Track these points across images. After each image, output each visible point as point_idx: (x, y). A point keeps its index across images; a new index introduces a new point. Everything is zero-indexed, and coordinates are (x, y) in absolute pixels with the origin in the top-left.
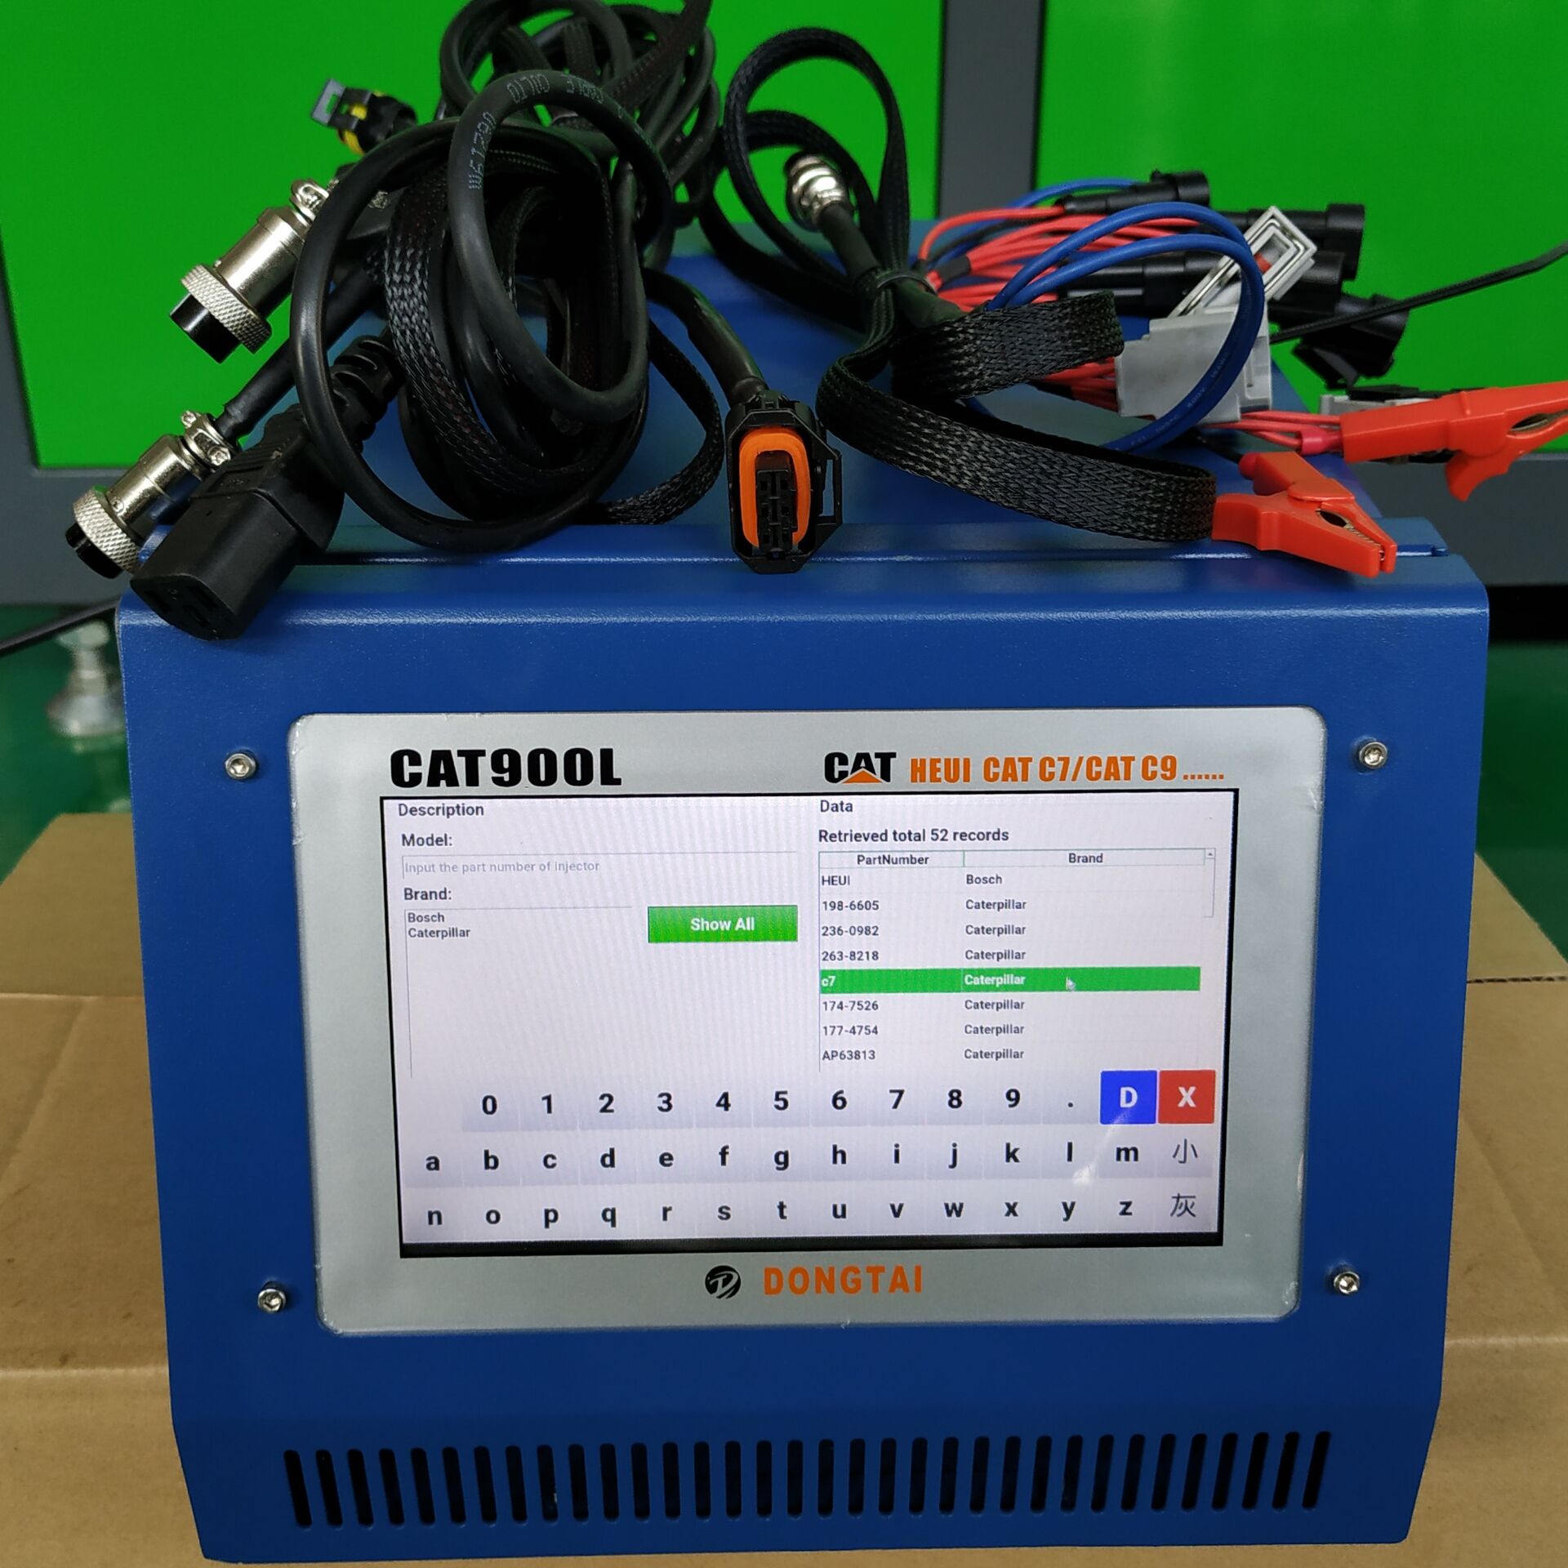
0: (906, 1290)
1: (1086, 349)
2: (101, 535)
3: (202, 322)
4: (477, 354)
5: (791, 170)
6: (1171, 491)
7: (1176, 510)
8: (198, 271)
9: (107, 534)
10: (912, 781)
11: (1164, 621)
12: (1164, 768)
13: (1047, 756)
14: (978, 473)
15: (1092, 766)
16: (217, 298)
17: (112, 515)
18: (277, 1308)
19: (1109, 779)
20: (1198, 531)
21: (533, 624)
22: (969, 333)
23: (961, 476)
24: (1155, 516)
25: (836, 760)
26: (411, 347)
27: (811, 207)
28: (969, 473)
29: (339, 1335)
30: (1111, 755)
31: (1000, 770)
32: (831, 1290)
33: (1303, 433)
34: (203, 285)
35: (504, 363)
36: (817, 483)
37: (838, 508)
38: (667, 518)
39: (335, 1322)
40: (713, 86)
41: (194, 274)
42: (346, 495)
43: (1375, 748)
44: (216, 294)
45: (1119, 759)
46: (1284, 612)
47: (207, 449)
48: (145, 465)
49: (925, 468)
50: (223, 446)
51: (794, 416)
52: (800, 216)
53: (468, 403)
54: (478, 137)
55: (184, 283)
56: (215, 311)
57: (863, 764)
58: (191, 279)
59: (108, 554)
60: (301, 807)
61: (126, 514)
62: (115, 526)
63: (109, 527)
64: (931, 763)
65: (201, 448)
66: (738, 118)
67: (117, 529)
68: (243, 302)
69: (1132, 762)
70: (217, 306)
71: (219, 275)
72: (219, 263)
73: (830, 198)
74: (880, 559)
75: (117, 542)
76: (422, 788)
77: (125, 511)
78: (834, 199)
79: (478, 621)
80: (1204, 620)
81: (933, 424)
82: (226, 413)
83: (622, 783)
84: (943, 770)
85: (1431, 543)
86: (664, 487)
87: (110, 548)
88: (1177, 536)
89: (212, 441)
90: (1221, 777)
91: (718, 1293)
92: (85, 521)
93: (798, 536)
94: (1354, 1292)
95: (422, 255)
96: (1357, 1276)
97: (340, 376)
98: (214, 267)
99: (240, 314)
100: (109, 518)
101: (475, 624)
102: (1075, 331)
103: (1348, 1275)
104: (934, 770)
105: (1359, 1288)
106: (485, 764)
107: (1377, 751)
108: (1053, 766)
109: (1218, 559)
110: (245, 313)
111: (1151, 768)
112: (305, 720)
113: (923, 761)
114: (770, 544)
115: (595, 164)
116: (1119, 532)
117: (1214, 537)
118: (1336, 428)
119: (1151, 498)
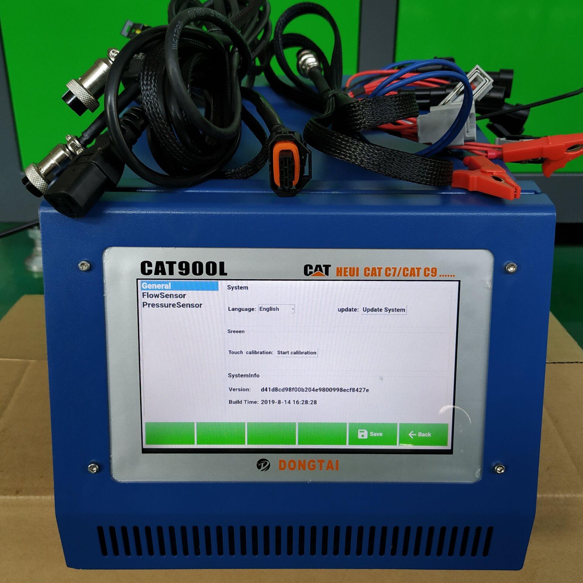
0: (333, 469)
1: (405, 113)
2: (35, 180)
3: (73, 100)
4: (176, 113)
5: (299, 55)
6: (435, 166)
7: (438, 174)
8: (72, 81)
9: (37, 180)
10: (337, 276)
11: (433, 216)
12: (432, 272)
13: (388, 267)
14: (363, 158)
15: (405, 271)
16: (79, 91)
17: (39, 173)
18: (95, 471)
19: (411, 276)
20: (446, 183)
21: (195, 214)
22: (360, 107)
23: (356, 159)
24: (430, 176)
25: (308, 267)
26: (150, 108)
27: (306, 69)
28: (359, 158)
29: (119, 482)
30: (412, 267)
31: (370, 272)
32: (304, 469)
33: (488, 151)
34: (74, 87)
35: (186, 117)
36: (302, 163)
37: (310, 172)
38: (247, 177)
39: (117, 478)
40: (269, 22)
41: (71, 82)
42: (125, 164)
43: (512, 265)
44: (79, 90)
45: (415, 268)
46: (478, 214)
47: (75, 149)
48: (52, 155)
49: (343, 157)
50: (81, 148)
51: (294, 136)
52: (302, 72)
53: (172, 130)
54: (177, 30)
55: (67, 85)
56: (78, 96)
57: (318, 269)
58: (70, 84)
59: (38, 187)
60: (107, 282)
61: (44, 173)
62: (40, 177)
63: (38, 178)
64: (344, 269)
65: (73, 148)
66: (279, 36)
67: (41, 178)
68: (89, 93)
69: (420, 270)
70: (79, 94)
71: (80, 83)
72: (80, 78)
73: (313, 65)
74: (326, 193)
75: (41, 183)
76: (152, 276)
77: (44, 171)
78: (315, 65)
79: (174, 213)
80: (448, 216)
81: (346, 140)
82: (83, 136)
83: (228, 275)
84: (349, 272)
85: (535, 189)
86: (245, 166)
87: (38, 185)
88: (438, 184)
89: (77, 146)
90: (454, 276)
91: (261, 469)
92: (29, 175)
93: (295, 182)
94: (503, 473)
95: (155, 74)
96: (504, 467)
97: (124, 121)
98: (78, 80)
99: (87, 97)
100: (38, 174)
101: (173, 214)
102: (400, 107)
103: (501, 466)
104: (345, 272)
105: (505, 471)
106: (176, 267)
107: (513, 267)
108: (390, 271)
109: (454, 194)
110: (89, 97)
111: (427, 272)
112: (109, 249)
113: (341, 268)
114: (284, 185)
115: (223, 46)
116: (416, 181)
117: (453, 186)
118: (501, 149)
119: (428, 169)
